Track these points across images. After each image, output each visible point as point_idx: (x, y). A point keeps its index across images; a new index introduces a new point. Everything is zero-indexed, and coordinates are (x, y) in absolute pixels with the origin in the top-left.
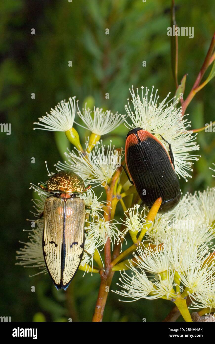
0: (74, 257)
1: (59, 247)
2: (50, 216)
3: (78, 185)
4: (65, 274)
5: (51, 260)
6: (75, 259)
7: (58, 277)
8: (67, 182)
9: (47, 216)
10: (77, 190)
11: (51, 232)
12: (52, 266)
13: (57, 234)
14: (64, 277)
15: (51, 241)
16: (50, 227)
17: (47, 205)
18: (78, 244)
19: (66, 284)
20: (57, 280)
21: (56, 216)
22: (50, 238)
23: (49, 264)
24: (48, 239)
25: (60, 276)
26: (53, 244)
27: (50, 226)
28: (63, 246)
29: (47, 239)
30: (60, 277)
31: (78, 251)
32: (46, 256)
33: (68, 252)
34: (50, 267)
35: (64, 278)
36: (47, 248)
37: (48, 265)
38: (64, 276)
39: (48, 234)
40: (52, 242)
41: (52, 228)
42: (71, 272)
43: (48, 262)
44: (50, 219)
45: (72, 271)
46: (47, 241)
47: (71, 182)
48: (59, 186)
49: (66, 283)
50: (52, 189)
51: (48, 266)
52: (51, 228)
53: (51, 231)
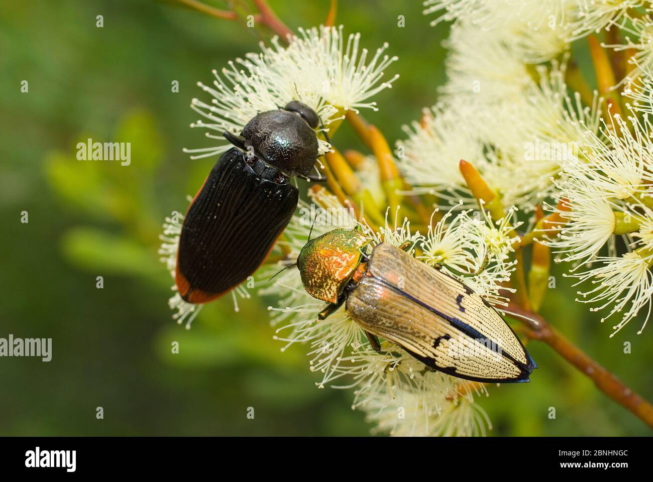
0: (485, 316)
1: (454, 332)
2: (384, 321)
3: (350, 240)
4: (507, 350)
5: (469, 362)
6: (488, 316)
7: (507, 365)
8: (335, 258)
9: (382, 327)
10: (360, 245)
11: (416, 335)
12: (481, 367)
13: (426, 325)
14: (512, 355)
15: (434, 343)
16: (407, 333)
17: (360, 316)
18: (463, 296)
19: (526, 360)
20: (511, 372)
21: (391, 308)
22: (426, 342)
23: (474, 372)
24: (427, 347)
25: (507, 362)
26: (442, 343)
27: (404, 330)
28: (456, 324)
29: (425, 351)
30: (509, 363)
31: (475, 302)
32: (455, 369)
33: (469, 321)
34: (480, 373)
35: (515, 356)
36: (442, 359)
37: (473, 376)
38: (511, 353)
39: (417, 343)
40: (437, 343)
41: (409, 327)
42: (509, 337)
43: (469, 371)
44: (390, 323)
45: (507, 334)
46: (427, 351)
47: (338, 249)
48: (334, 276)
49: (524, 358)
50: (332, 292)
51: (475, 376)
52: (409, 330)
53: (413, 334)
